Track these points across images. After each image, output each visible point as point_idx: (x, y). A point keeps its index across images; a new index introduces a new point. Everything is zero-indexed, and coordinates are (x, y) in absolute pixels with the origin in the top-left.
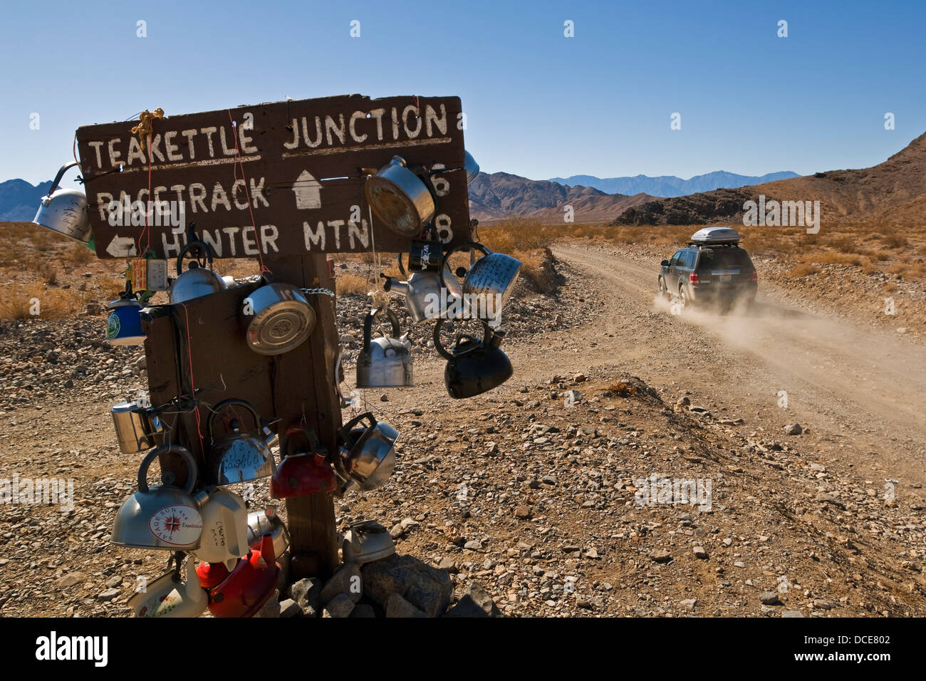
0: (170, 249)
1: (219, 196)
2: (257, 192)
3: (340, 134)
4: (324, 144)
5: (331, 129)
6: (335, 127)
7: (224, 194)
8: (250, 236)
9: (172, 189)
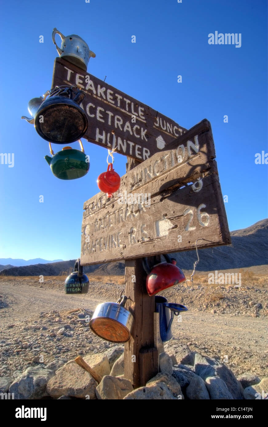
0: (100, 137)
1: (128, 127)
2: (143, 133)
3: (171, 130)
4: (166, 131)
5: (168, 127)
6: (170, 127)
7: (130, 127)
8: (139, 149)
9: (107, 112)
